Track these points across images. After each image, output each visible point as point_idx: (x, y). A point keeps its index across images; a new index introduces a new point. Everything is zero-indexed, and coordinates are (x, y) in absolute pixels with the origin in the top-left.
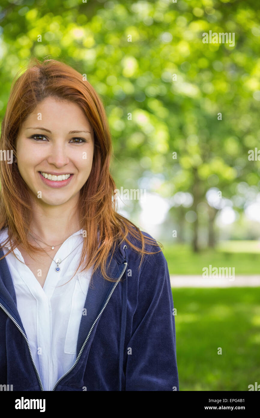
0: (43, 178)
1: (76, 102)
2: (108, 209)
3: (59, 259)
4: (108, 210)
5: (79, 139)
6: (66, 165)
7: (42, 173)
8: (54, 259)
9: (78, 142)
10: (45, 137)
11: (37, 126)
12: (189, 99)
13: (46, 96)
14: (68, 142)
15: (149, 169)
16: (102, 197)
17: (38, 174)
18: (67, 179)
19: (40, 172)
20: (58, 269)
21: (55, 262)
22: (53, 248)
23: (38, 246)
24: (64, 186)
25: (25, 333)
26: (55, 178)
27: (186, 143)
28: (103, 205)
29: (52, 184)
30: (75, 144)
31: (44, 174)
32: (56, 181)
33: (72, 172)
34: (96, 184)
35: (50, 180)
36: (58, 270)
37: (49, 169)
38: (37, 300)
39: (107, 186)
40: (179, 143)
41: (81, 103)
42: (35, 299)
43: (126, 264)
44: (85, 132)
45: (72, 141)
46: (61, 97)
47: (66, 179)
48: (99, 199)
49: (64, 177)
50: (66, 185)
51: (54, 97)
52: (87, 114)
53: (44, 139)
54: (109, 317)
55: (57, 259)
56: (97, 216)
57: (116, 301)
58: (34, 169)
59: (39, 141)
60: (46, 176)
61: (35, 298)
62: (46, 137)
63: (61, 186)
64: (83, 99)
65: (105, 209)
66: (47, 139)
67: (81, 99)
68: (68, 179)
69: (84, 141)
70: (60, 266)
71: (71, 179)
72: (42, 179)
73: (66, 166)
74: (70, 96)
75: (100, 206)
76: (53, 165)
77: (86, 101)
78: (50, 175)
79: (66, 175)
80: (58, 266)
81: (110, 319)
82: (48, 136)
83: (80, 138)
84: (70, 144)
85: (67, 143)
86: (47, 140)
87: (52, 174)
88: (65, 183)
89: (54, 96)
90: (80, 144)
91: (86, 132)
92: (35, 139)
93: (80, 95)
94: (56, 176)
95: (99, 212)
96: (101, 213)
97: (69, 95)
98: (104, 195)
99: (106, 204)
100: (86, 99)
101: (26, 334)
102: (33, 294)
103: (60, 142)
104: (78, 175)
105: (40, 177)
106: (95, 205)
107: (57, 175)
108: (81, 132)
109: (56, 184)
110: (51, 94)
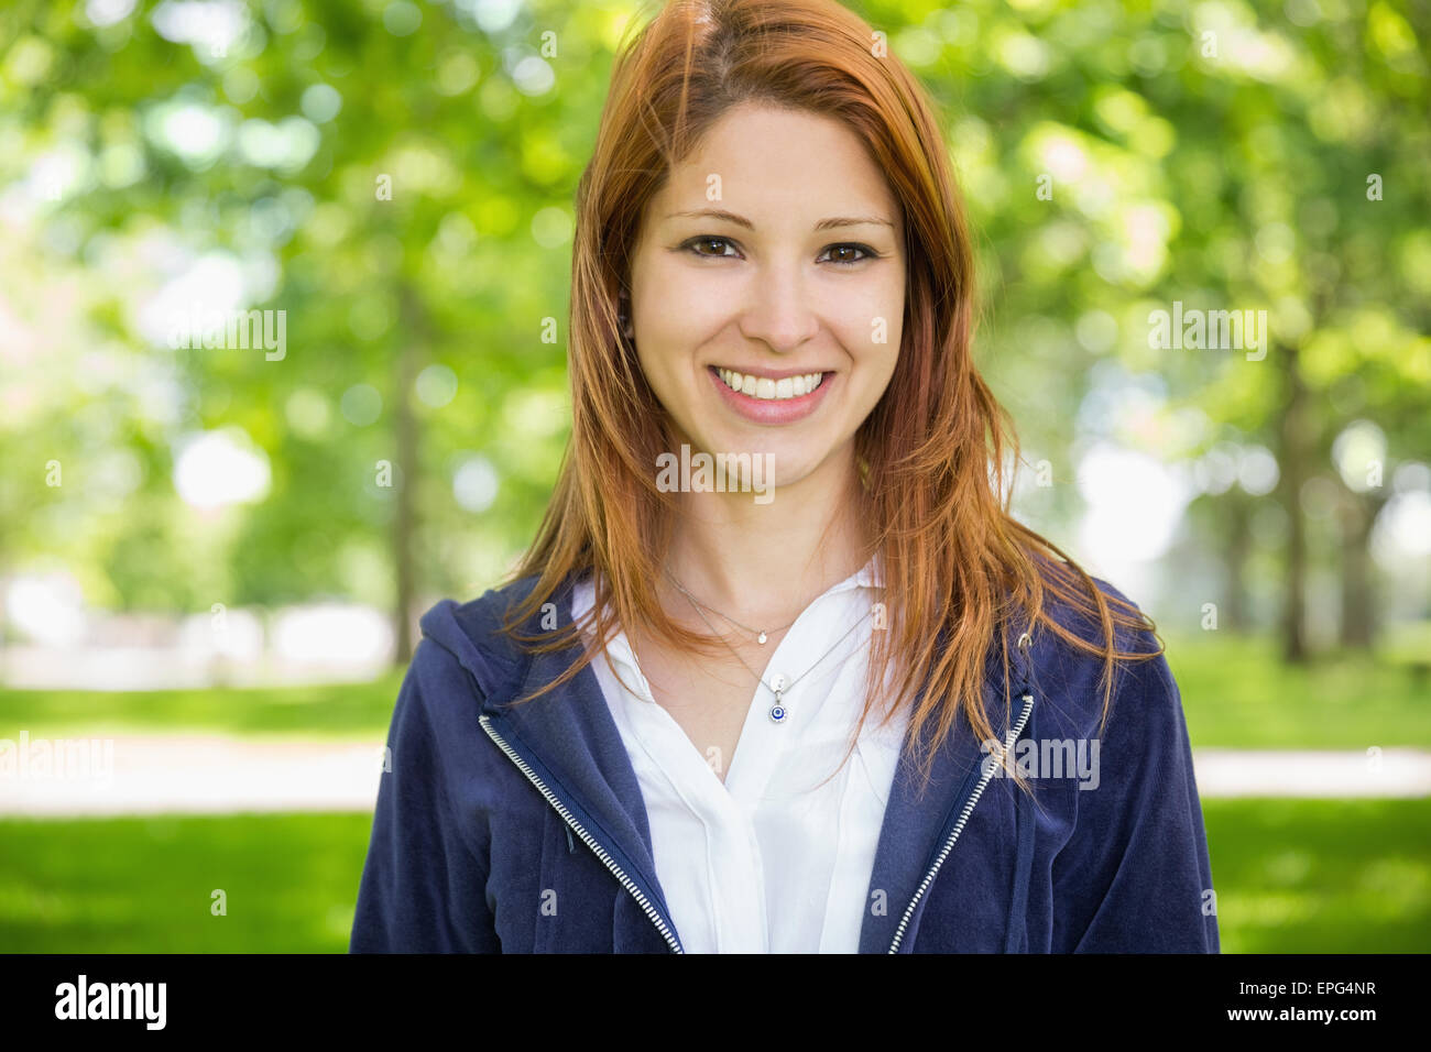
0: (726, 388)
1: (841, 118)
2: (975, 498)
3: (780, 677)
4: (976, 503)
5: (853, 248)
6: (807, 340)
7: (722, 373)
8: (764, 678)
9: (850, 259)
10: (732, 246)
11: (701, 207)
12: (1262, 90)
13: (732, 100)
14: (815, 257)
15: (1110, 355)
16: (949, 455)
17: (708, 377)
18: (809, 391)
19: (714, 369)
20: (778, 712)
21: (769, 688)
22: (763, 639)
23: (706, 632)
24: (801, 415)
25: (675, 935)
26: (766, 389)
27: (1249, 253)
28: (957, 482)
29: (758, 411)
30: (840, 266)
31: (729, 374)
32: (773, 401)
33: (829, 365)
34: (922, 408)
35: (750, 396)
36: (778, 715)
37: (746, 356)
38: (705, 822)
39: (966, 413)
40: (1225, 254)
41: (858, 118)
42: (700, 817)
43: (1029, 699)
44: (872, 222)
45: (827, 257)
46: (787, 101)
47: (807, 394)
48: (937, 462)
49: (801, 385)
50: (811, 411)
51: (761, 101)
52: (884, 160)
53: (729, 251)
54: (973, 885)
55: (773, 676)
56: (935, 522)
57: (998, 829)
58: (694, 357)
59: (713, 260)
60: (736, 381)
61: (699, 815)
62: (735, 244)
63: (792, 415)
64: (866, 106)
65: (963, 495)
66: (737, 250)
67: (859, 104)
68: (813, 391)
69: (869, 252)
70: (788, 703)
71: (825, 392)
72: (723, 393)
73: (806, 346)
74: (817, 95)
75: (944, 486)
76: (763, 343)
77: (877, 108)
78: (750, 380)
79: (809, 378)
80: (778, 702)
81: (975, 892)
82: (744, 242)
83: (855, 243)
84: (818, 266)
85: (809, 263)
86: (737, 255)
87: (758, 375)
88: (806, 405)
89: (763, 97)
90: (857, 266)
91: (878, 223)
92: (697, 253)
93: (858, 90)
94: (770, 383)
95: (941, 511)
96: (947, 511)
97: (815, 91)
98: (954, 445)
99: (965, 482)
100: (878, 104)
101: (677, 939)
102: (689, 804)
103: (786, 256)
104: (849, 375)
105: (714, 386)
106: (925, 483)
107: (776, 376)
108: (860, 222)
109: (772, 411)
110: (753, 93)
